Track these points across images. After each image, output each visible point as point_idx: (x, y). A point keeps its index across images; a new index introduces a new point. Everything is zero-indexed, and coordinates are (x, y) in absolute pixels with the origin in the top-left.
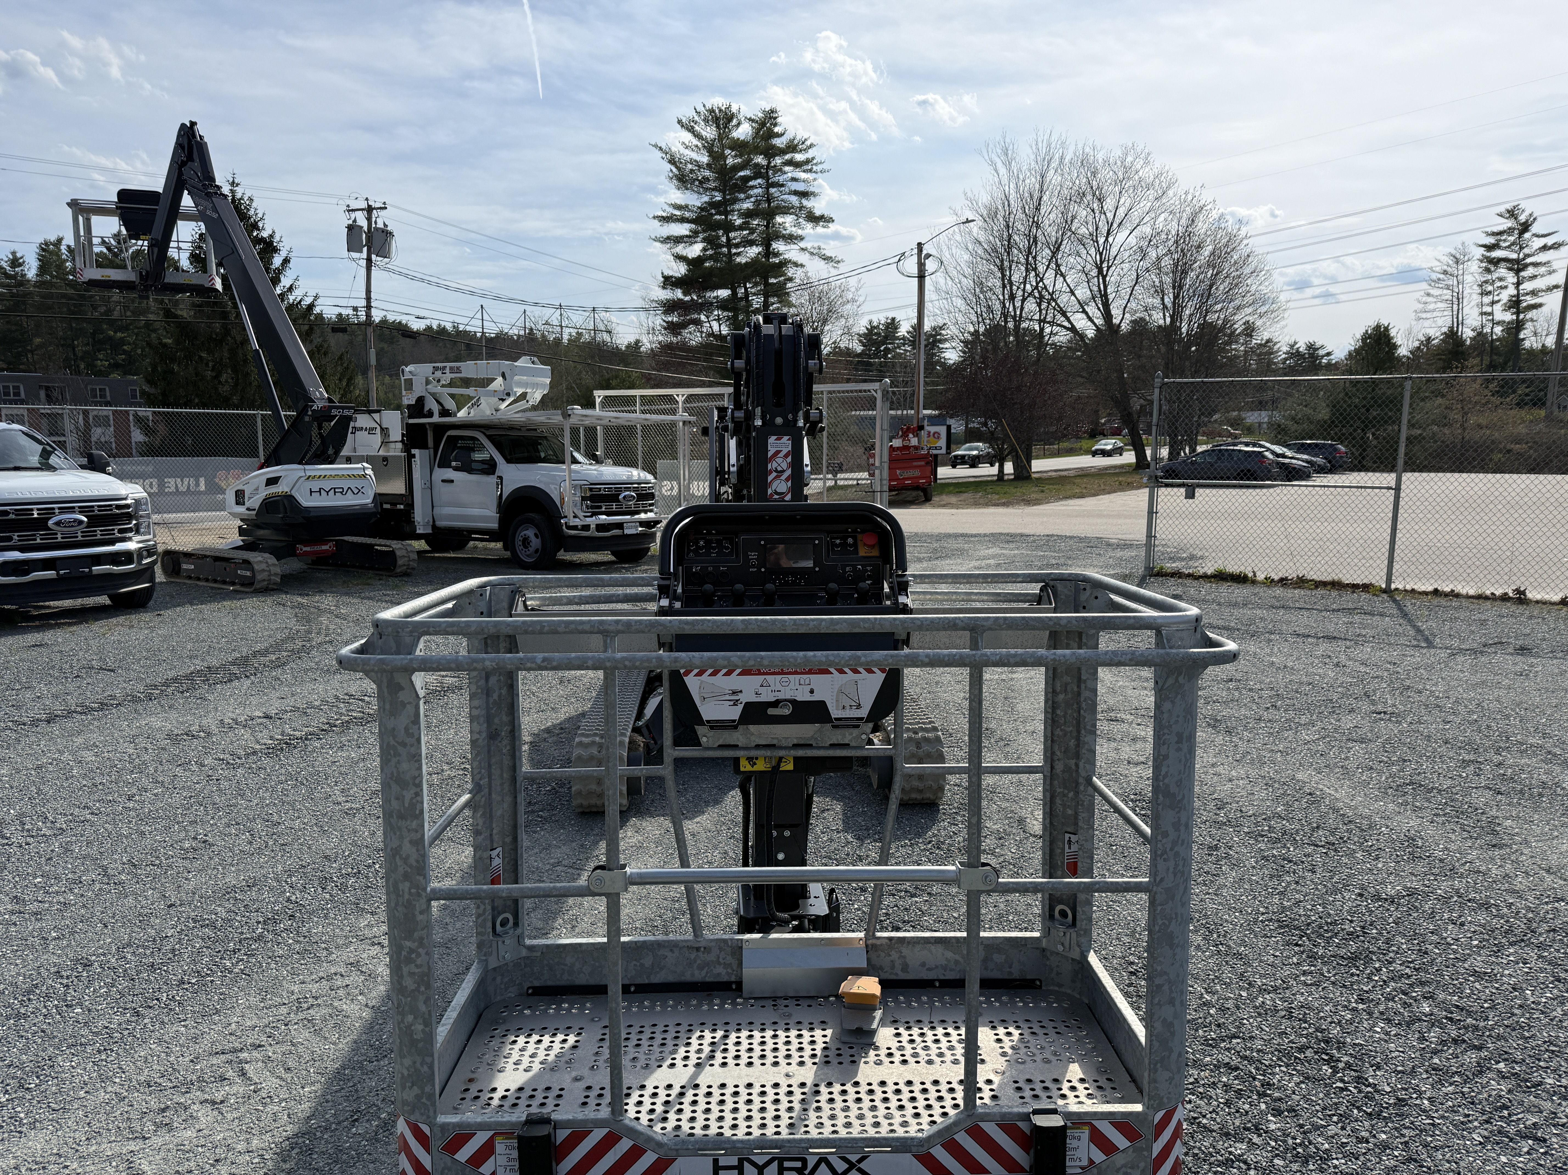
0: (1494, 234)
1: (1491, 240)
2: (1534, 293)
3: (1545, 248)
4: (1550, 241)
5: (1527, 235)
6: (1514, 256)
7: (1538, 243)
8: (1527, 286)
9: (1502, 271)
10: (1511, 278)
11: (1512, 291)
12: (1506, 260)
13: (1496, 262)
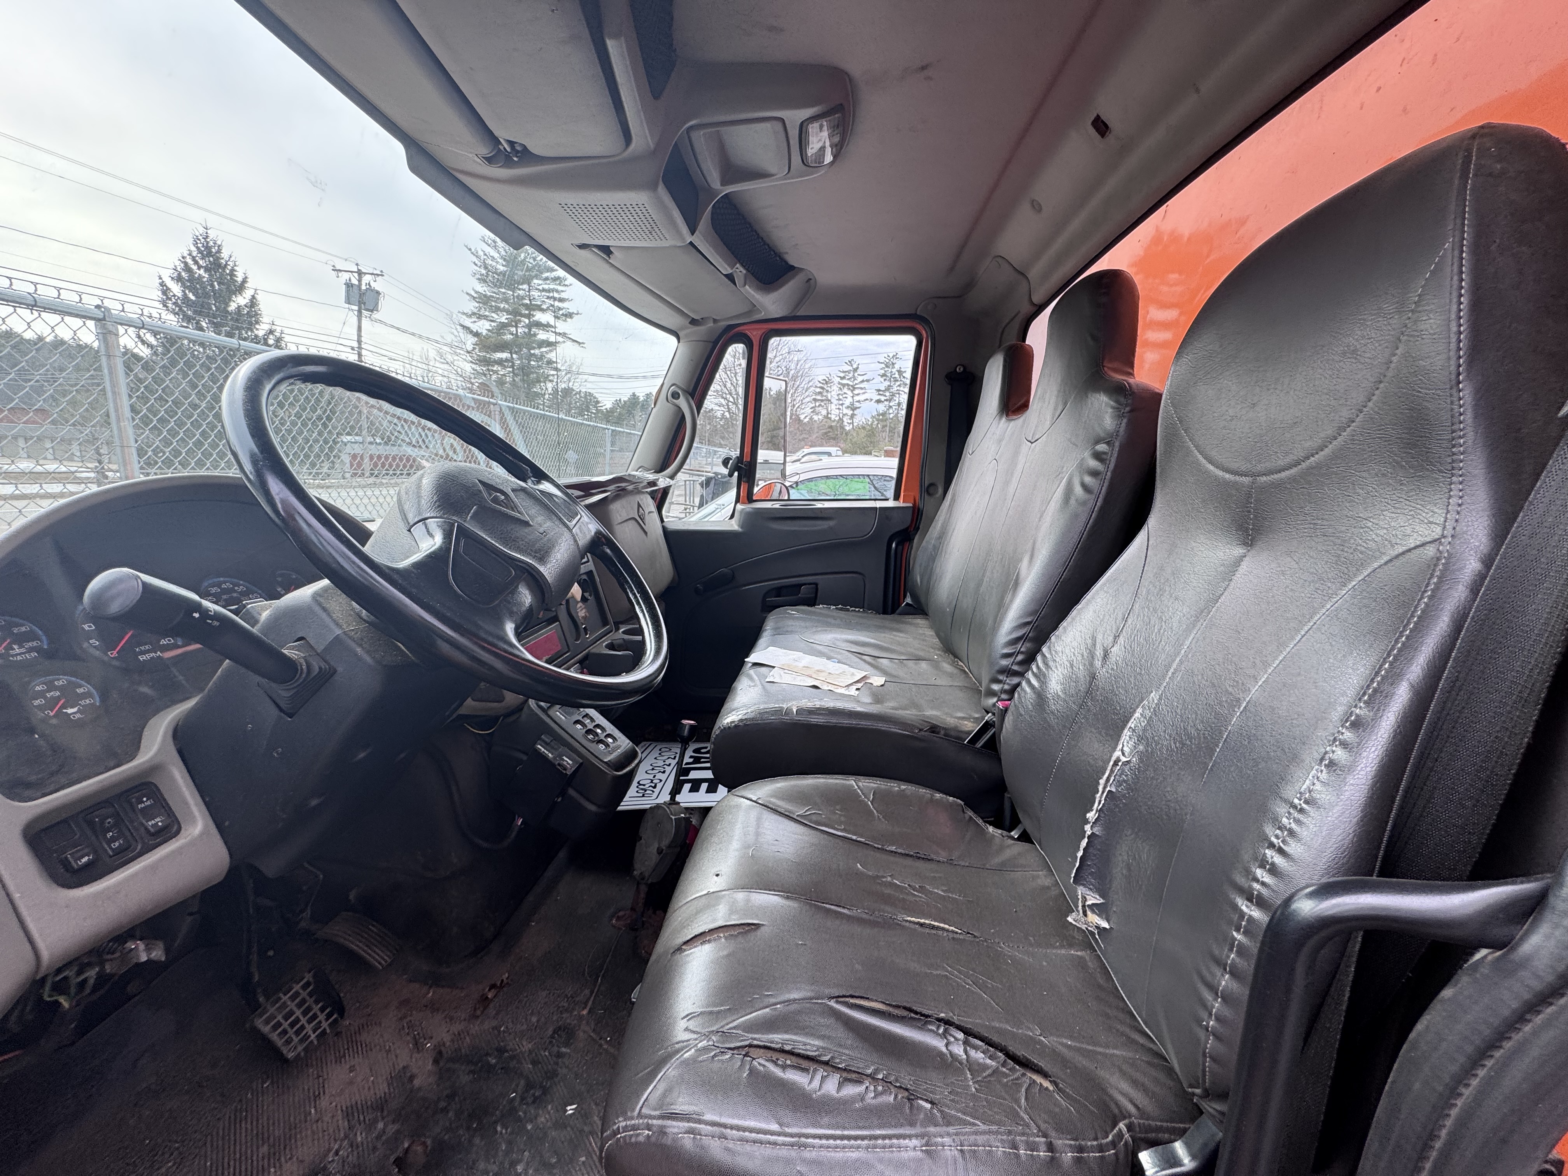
0: (844, 372)
1: (842, 375)
2: (859, 401)
3: (863, 381)
4: (865, 378)
5: (856, 374)
6: (851, 383)
7: (860, 379)
8: (857, 398)
9: (845, 390)
10: (849, 392)
11: (850, 400)
12: (848, 385)
13: (844, 385)
